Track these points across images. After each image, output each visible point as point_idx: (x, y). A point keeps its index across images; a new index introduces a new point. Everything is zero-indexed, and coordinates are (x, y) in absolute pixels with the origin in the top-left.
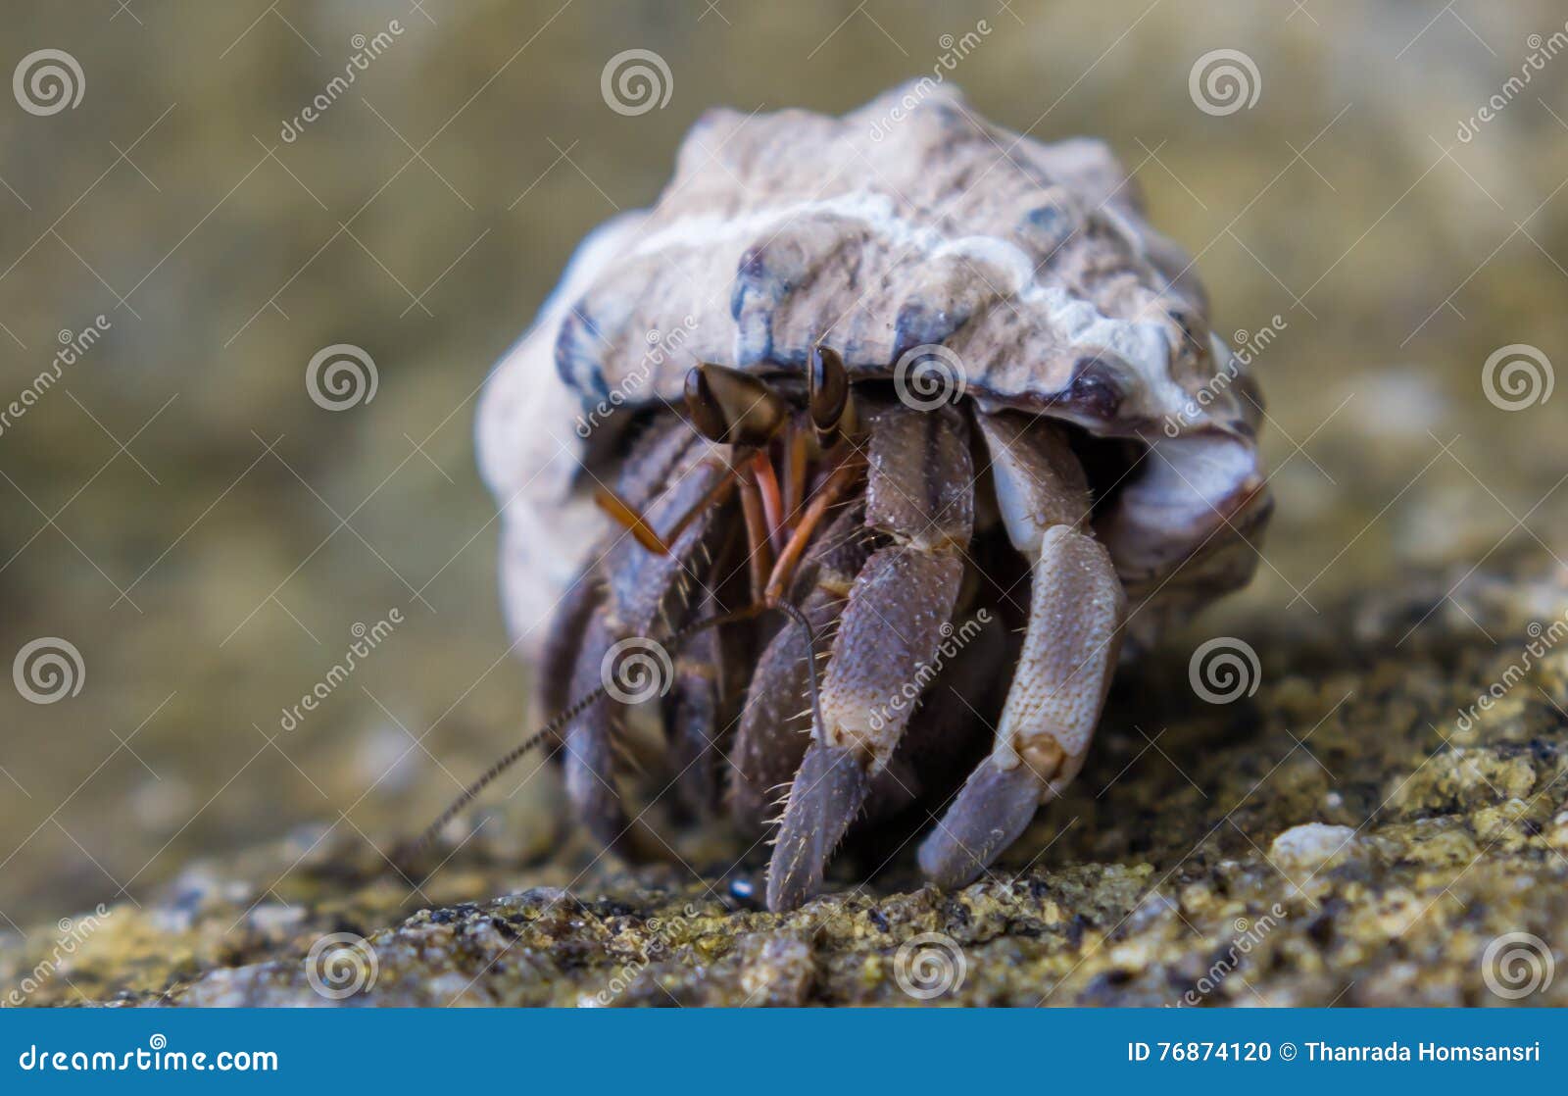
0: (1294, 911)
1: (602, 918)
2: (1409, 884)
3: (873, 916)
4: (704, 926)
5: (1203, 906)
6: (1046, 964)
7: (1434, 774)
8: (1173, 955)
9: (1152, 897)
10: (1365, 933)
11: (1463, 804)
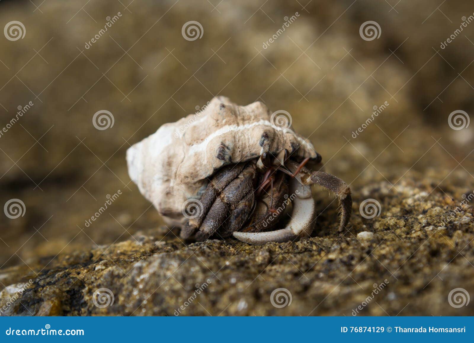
0: (363, 249)
1: (227, 246)
2: (385, 244)
3: (280, 247)
4: (246, 248)
5: (345, 247)
6: (315, 257)
7: (385, 222)
8: (341, 257)
9: (335, 245)
10: (378, 253)
11: (391, 228)
